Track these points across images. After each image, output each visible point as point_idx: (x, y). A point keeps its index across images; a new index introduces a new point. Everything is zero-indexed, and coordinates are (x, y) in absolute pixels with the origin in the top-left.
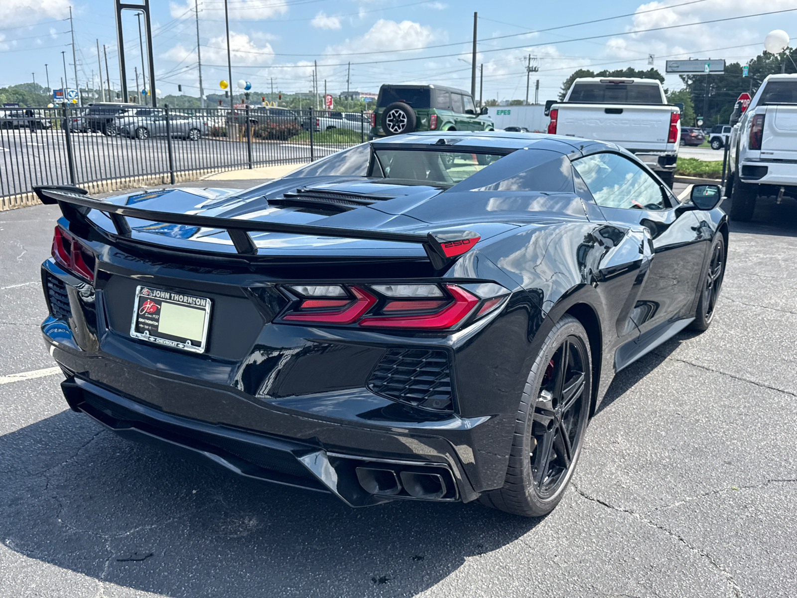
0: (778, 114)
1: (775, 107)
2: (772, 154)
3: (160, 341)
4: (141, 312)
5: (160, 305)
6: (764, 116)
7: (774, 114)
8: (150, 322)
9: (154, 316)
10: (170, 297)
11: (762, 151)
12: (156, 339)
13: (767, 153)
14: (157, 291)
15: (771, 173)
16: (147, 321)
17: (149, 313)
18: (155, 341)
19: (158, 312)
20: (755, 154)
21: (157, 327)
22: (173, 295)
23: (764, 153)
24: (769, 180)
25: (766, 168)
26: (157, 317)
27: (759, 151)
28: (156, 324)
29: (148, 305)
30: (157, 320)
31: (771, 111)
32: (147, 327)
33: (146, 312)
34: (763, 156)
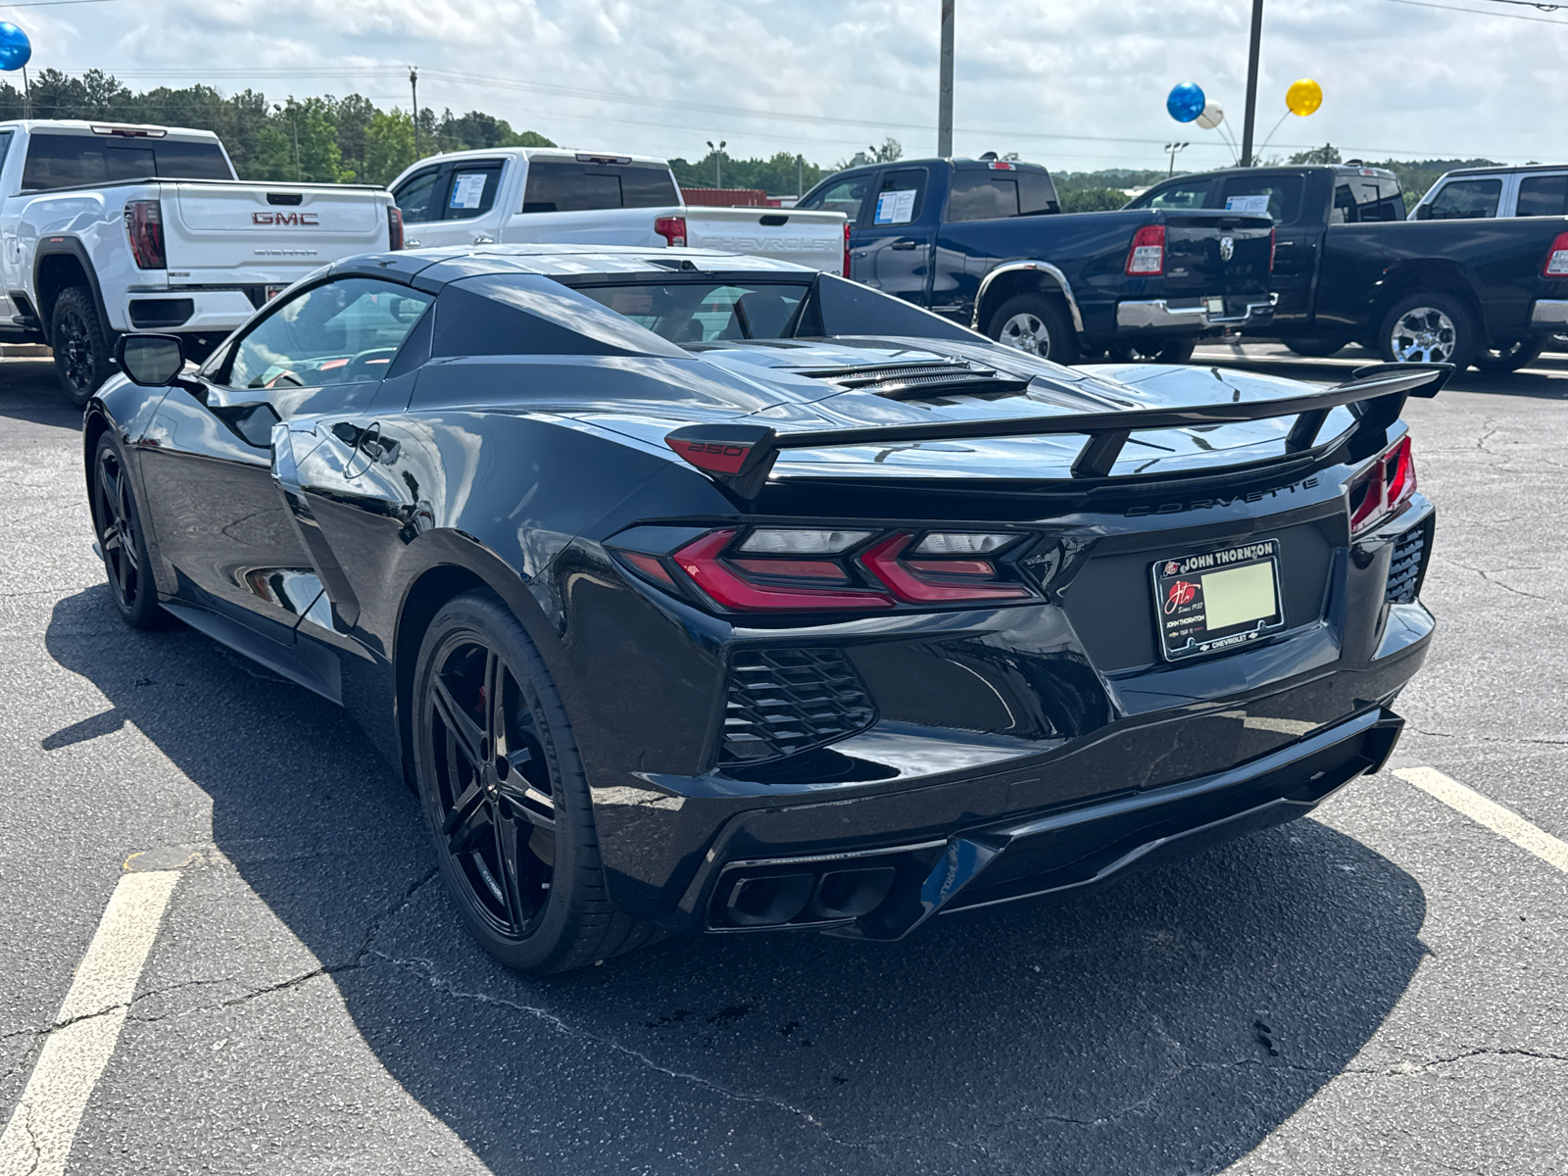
0: (183, 201)
1: (174, 186)
2: (187, 275)
3: (1219, 644)
4: (1169, 610)
5: (1201, 583)
6: (158, 203)
7: (176, 199)
8: (1190, 620)
9: (1194, 606)
10: (1215, 559)
11: (170, 271)
12: (1210, 644)
13: (180, 275)
14: (1190, 559)
15: (201, 310)
16: (1184, 621)
17: (1184, 606)
18: (1211, 648)
19: (1199, 596)
20: (157, 277)
21: (1204, 622)
22: (1218, 555)
23: (173, 275)
24: (200, 324)
25: (190, 301)
26: (1199, 606)
27: (164, 271)
28: (1202, 618)
29: (1179, 592)
30: (1202, 611)
31: (169, 194)
32: (1184, 632)
33: (1178, 606)
34: (174, 281)
